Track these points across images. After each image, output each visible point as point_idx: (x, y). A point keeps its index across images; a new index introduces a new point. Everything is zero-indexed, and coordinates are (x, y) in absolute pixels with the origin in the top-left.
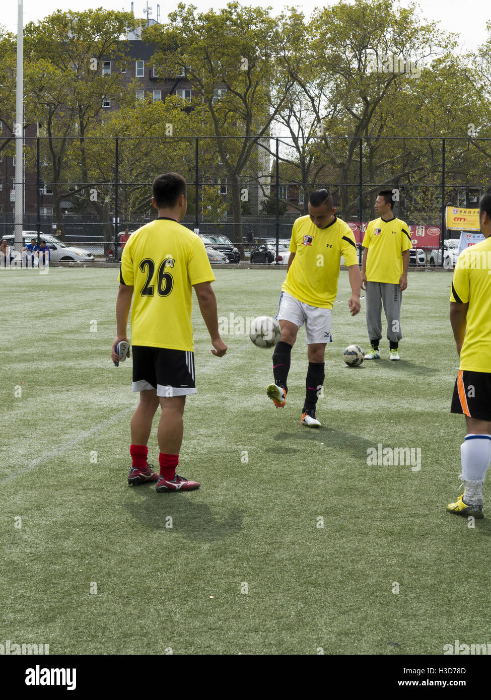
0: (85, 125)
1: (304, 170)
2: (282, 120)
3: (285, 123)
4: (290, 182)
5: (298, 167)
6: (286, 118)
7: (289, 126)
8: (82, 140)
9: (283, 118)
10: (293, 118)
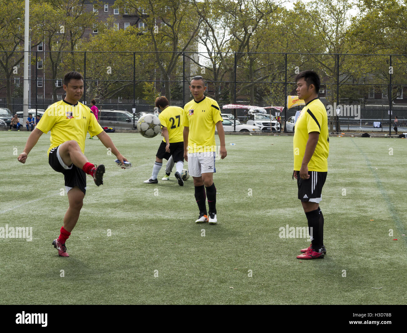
0: (74, 44)
1: (215, 73)
2: (202, 42)
3: (204, 44)
4: (207, 80)
5: (212, 70)
6: (205, 41)
7: (206, 45)
8: (72, 53)
9: (202, 40)
10: (208, 41)
